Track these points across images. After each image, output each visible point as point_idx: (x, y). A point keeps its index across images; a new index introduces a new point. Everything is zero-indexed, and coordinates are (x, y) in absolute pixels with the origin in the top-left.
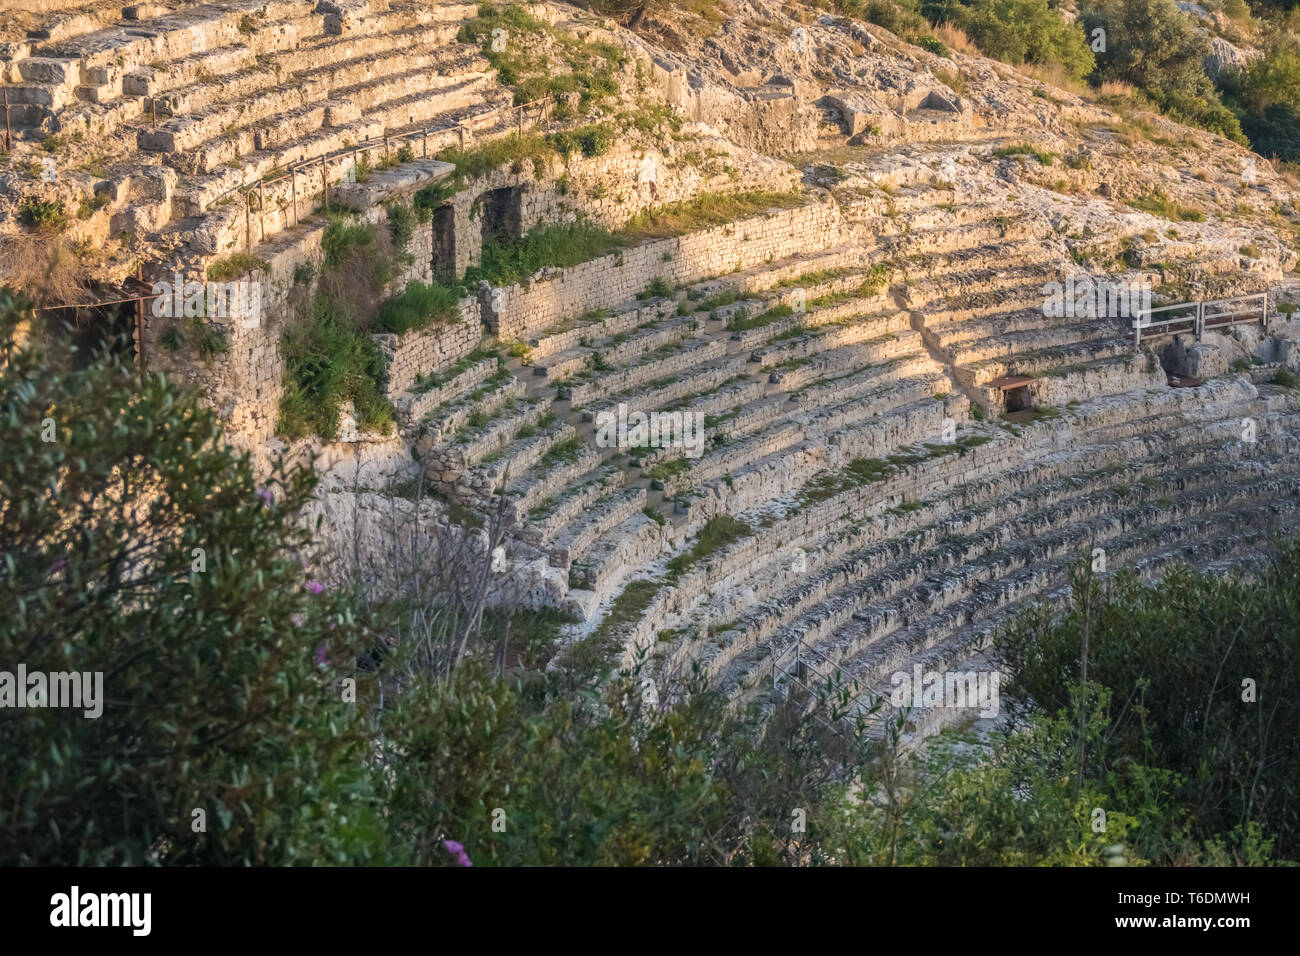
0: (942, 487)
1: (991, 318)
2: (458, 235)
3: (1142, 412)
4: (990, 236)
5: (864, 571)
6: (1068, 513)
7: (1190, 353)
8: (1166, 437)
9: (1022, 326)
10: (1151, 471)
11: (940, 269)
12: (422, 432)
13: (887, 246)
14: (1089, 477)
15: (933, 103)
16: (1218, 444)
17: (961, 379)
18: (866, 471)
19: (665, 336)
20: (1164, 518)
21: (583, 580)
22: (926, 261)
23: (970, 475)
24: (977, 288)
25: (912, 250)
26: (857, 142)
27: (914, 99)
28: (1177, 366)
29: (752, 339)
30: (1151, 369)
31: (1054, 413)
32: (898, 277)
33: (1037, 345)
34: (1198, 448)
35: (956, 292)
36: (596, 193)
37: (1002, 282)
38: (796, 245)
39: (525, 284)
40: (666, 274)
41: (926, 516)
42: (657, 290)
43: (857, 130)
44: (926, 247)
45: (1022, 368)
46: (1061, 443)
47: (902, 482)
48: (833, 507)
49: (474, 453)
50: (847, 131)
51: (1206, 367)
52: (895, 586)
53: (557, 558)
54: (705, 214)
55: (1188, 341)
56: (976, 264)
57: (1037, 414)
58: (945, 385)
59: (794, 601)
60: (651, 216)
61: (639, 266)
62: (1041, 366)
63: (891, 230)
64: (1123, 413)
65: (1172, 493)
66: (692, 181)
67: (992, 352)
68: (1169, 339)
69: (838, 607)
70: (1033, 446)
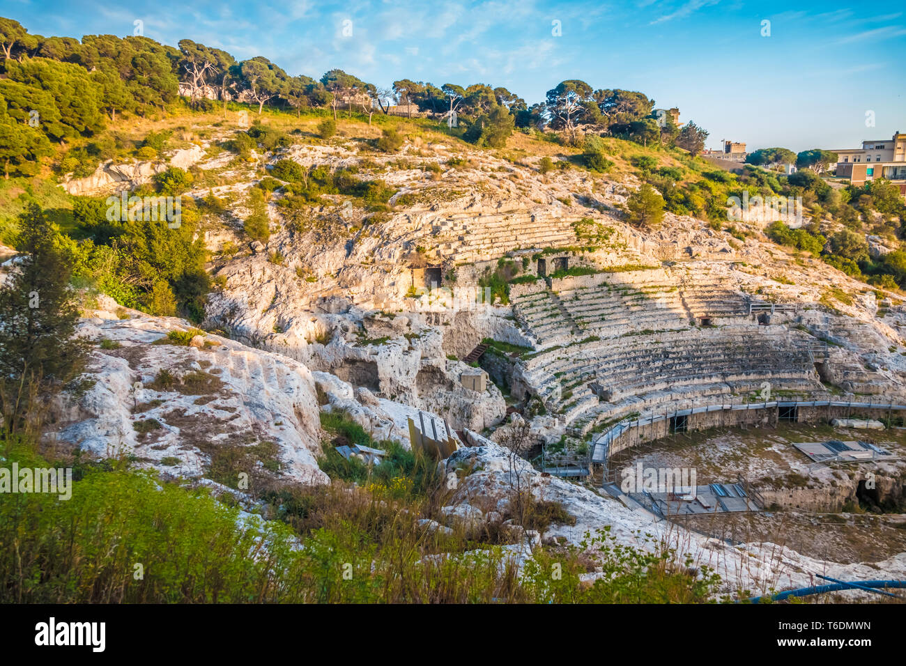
0: (670, 339)
1: (707, 302)
2: (547, 266)
3: (745, 330)
4: (717, 282)
5: (633, 355)
6: (707, 351)
7: (769, 317)
8: (750, 337)
9: (716, 304)
10: (741, 345)
11: (696, 289)
12: (515, 306)
13: (683, 281)
14: (719, 344)
15: (724, 250)
16: (767, 341)
17: (690, 315)
18: (647, 332)
19: (600, 295)
20: (739, 357)
21: (539, 343)
22: (693, 286)
23: (681, 338)
24: (706, 294)
25: (690, 283)
26: (693, 258)
27: (718, 249)
28: (764, 320)
29: (626, 298)
30: (754, 319)
31: (716, 327)
32: (683, 289)
33: (718, 310)
34: (759, 341)
35: (700, 294)
36: (593, 261)
37: (715, 293)
38: (653, 279)
39: (561, 279)
40: (608, 281)
41: (661, 345)
42: (605, 284)
43: (694, 254)
44: (695, 283)
45: (709, 315)
46: (715, 334)
47: (656, 336)
48: (630, 339)
49: (525, 312)
50: (691, 255)
51: (772, 320)
52: (640, 360)
53: (535, 337)
54: (627, 269)
55: (768, 314)
56: (709, 289)
57: (711, 326)
58: (684, 316)
59: (605, 357)
60: (610, 268)
61: (599, 278)
62: (716, 315)
63: (686, 278)
64: (738, 329)
65: (745, 351)
66: (625, 261)
67: (704, 310)
68: (763, 313)
69: (619, 361)
70: (706, 334)
